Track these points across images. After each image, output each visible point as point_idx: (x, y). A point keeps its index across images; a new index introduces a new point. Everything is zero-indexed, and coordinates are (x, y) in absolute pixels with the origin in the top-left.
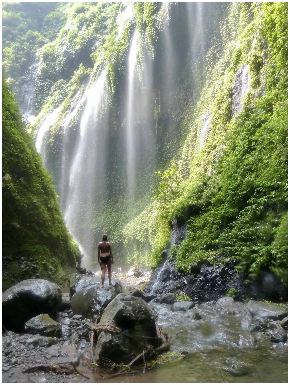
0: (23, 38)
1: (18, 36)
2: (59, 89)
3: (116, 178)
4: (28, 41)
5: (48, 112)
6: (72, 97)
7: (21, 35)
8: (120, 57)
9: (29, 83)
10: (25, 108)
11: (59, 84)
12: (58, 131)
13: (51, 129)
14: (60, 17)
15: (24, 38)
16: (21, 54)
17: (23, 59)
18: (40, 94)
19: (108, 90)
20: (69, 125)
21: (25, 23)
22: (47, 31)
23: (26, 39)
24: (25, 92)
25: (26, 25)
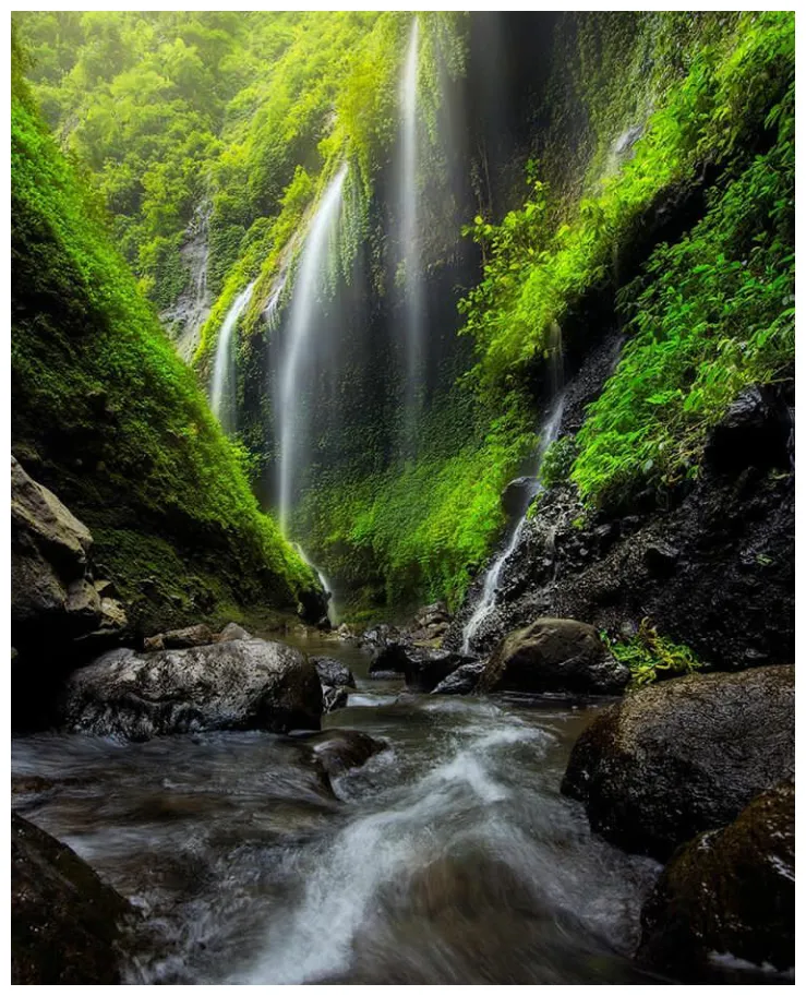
0: (178, 151)
1: (170, 149)
2: (257, 239)
3: (395, 420)
4: (191, 154)
5: (237, 291)
6: (282, 246)
7: (176, 145)
8: (378, 98)
9: (197, 240)
10: (193, 296)
11: (256, 228)
12: (256, 325)
13: (241, 325)
14: (257, 99)
15: (184, 149)
16: (177, 184)
17: (182, 192)
18: (219, 260)
19: (357, 194)
20: (278, 306)
21: (185, 121)
22: (230, 133)
23: (186, 152)
24: (190, 262)
25: (187, 125)
